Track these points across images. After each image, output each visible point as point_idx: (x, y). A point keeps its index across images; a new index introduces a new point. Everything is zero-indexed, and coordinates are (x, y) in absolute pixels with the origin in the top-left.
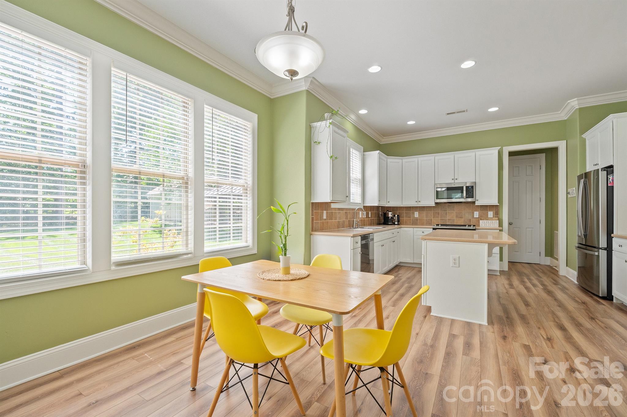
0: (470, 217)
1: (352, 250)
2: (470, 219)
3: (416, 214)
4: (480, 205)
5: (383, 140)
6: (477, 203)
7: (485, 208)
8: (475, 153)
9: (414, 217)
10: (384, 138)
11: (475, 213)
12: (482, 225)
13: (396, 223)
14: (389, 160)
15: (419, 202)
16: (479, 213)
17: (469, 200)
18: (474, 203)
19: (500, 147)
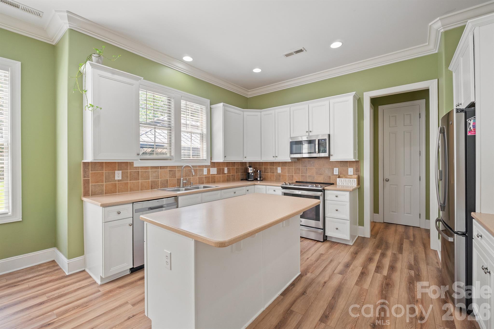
0: (330, 174)
1: (103, 223)
2: (330, 177)
3: (279, 169)
4: (340, 161)
5: (249, 93)
6: (332, 159)
7: (345, 164)
8: (328, 102)
9: (278, 173)
10: (249, 91)
11: (335, 169)
12: (339, 184)
13: (259, 179)
14: (246, 113)
15: (276, 157)
16: (339, 169)
17: (322, 155)
18: (329, 158)
19: (355, 92)
